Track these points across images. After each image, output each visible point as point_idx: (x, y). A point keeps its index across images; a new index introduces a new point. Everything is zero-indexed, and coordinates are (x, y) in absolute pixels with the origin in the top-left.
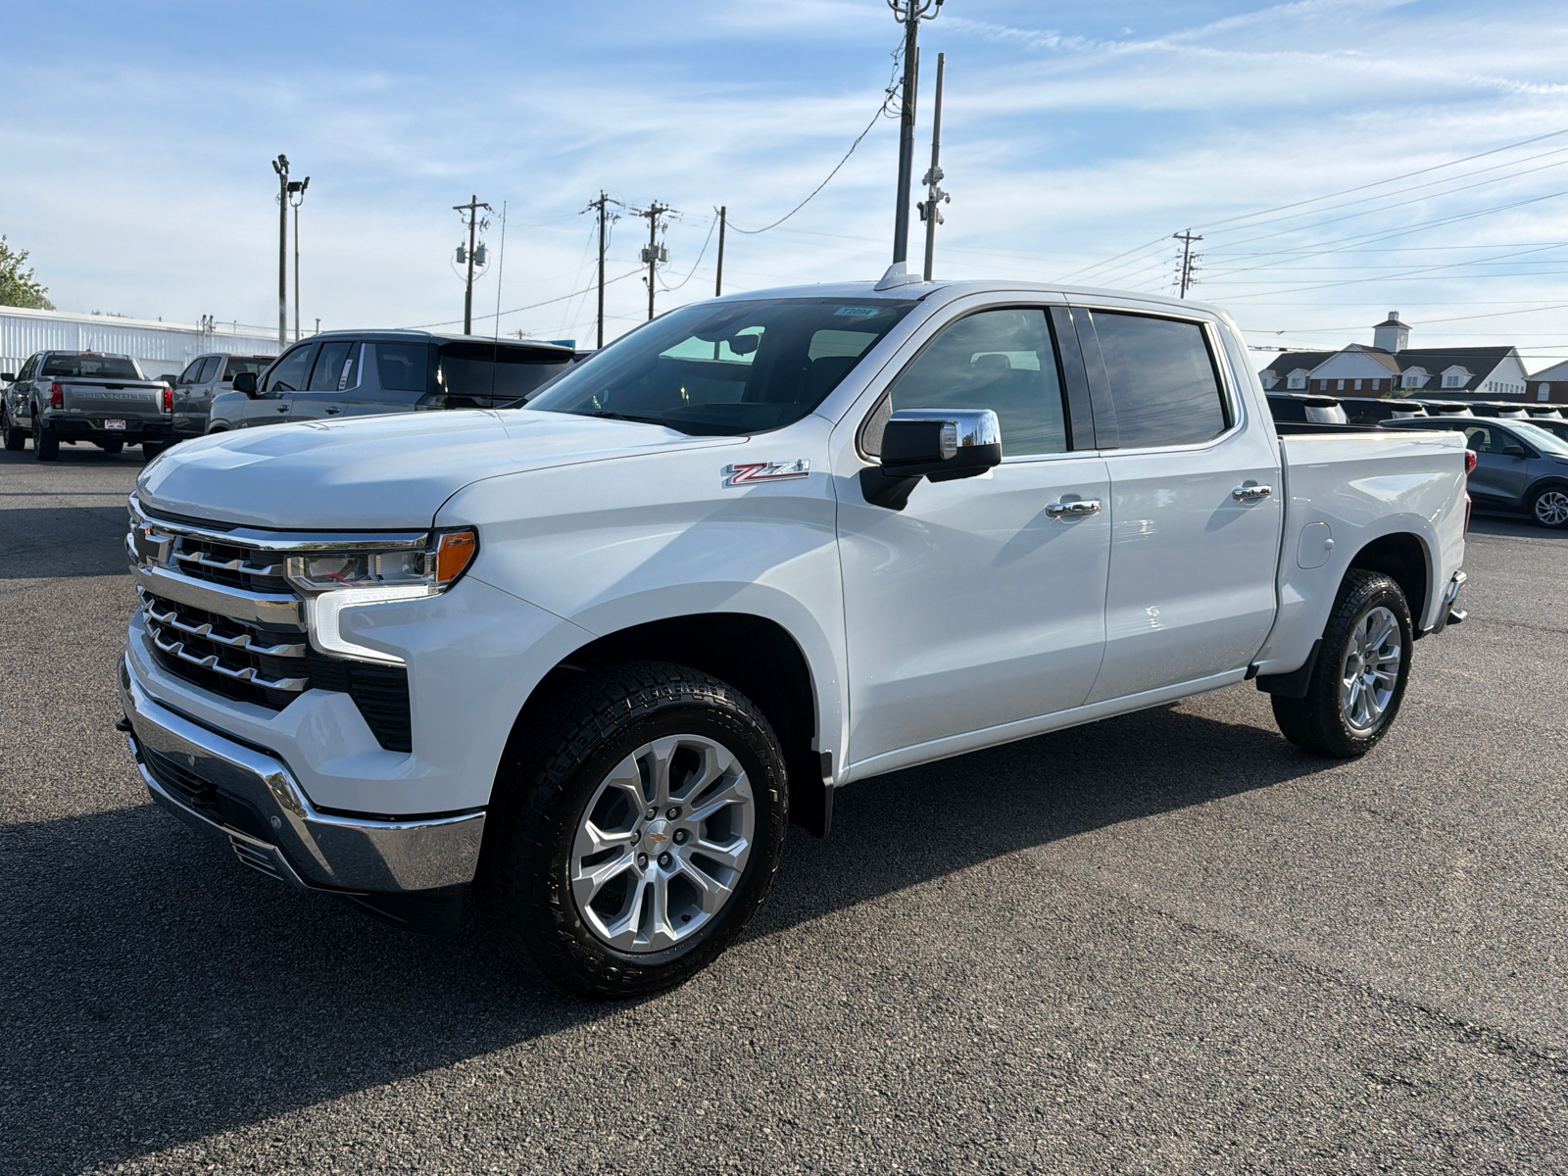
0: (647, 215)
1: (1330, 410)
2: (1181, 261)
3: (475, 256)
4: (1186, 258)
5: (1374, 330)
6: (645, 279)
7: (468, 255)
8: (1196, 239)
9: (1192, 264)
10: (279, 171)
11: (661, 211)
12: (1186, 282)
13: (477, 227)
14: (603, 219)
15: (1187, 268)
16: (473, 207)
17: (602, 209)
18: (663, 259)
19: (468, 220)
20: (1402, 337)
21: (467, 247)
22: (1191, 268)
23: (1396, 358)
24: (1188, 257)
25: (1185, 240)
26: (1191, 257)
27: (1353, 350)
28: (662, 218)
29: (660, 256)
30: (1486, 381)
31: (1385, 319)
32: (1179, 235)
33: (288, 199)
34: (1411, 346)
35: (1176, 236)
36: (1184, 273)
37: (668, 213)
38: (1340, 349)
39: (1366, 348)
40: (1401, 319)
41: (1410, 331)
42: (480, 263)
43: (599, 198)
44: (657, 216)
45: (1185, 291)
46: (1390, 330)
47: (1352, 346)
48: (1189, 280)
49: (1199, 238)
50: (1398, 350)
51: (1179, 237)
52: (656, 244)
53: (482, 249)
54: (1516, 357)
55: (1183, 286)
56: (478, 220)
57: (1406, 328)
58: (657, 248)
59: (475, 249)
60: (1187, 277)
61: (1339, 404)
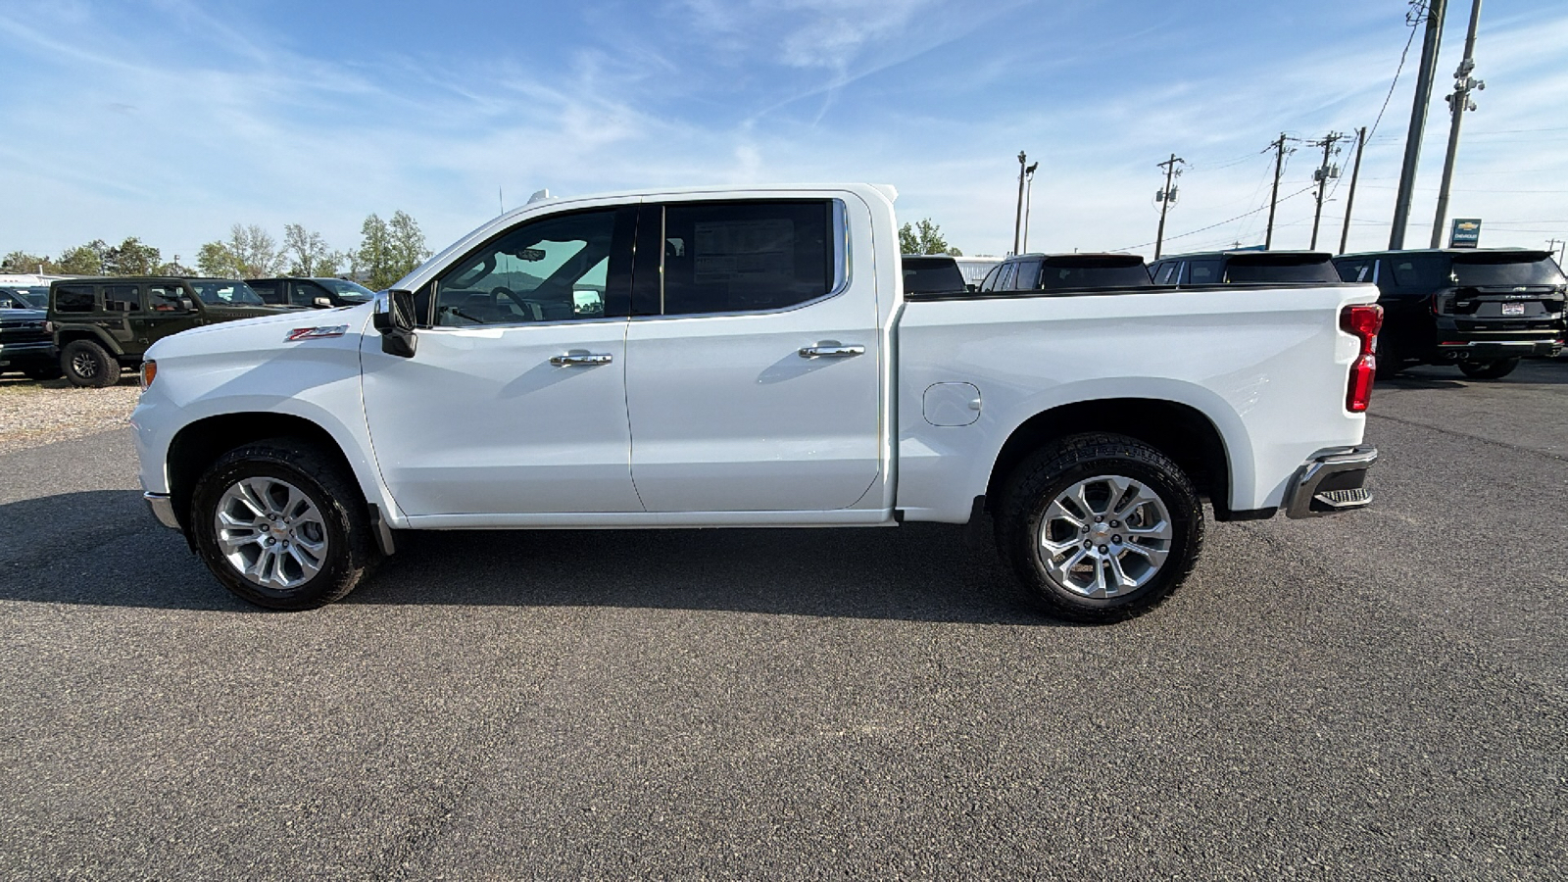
0: (1322, 144)
3: (1168, 196)
6: (1315, 193)
7: (1164, 196)
10: (1021, 161)
11: (1335, 139)
13: (1173, 176)
14: (1281, 153)
16: (1171, 163)
17: (1281, 147)
18: (1334, 176)
19: (1167, 171)
21: (1165, 191)
28: (1335, 146)
29: (1330, 174)
33: (1025, 177)
37: (1343, 139)
42: (1172, 199)
43: (1279, 139)
44: (1331, 144)
52: (1328, 165)
53: (1174, 191)
56: (1174, 170)
58: (1328, 168)
59: (1170, 191)
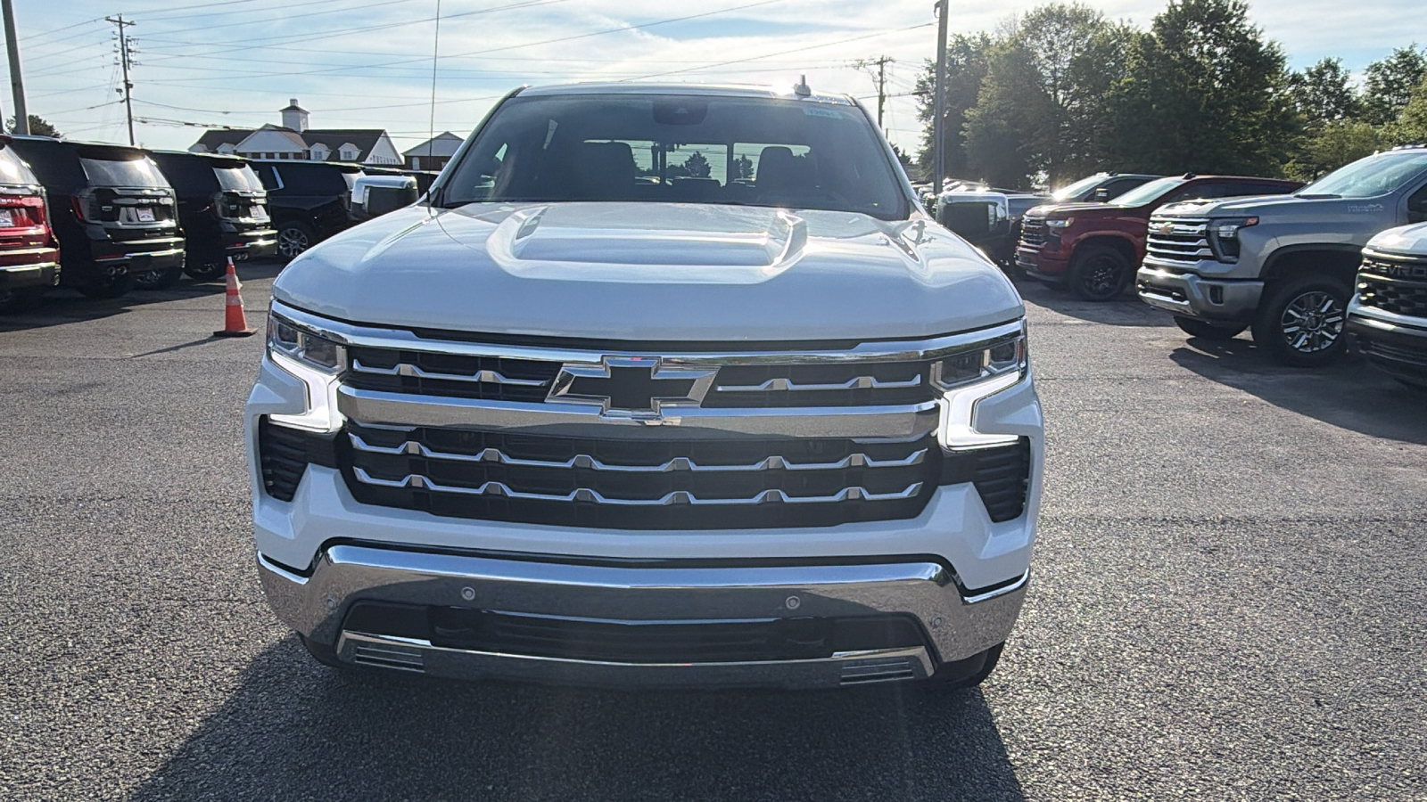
1: (236, 171)
2: (118, 42)
4: (122, 41)
5: (281, 114)
8: (128, 24)
9: (130, 47)
12: (127, 63)
15: (126, 51)
20: (304, 120)
22: (129, 51)
23: (302, 136)
24: (124, 41)
25: (118, 24)
26: (127, 40)
27: (268, 129)
30: (370, 155)
31: (288, 105)
32: (111, 18)
34: (311, 128)
35: (108, 19)
36: (123, 55)
38: (259, 127)
39: (278, 129)
40: (300, 105)
41: (309, 116)
45: (128, 71)
46: (294, 113)
47: (267, 125)
48: (129, 61)
49: (131, 24)
50: (302, 130)
51: (111, 21)
54: (387, 137)
55: (124, 66)
57: (306, 113)
60: (126, 58)
61: (247, 166)
